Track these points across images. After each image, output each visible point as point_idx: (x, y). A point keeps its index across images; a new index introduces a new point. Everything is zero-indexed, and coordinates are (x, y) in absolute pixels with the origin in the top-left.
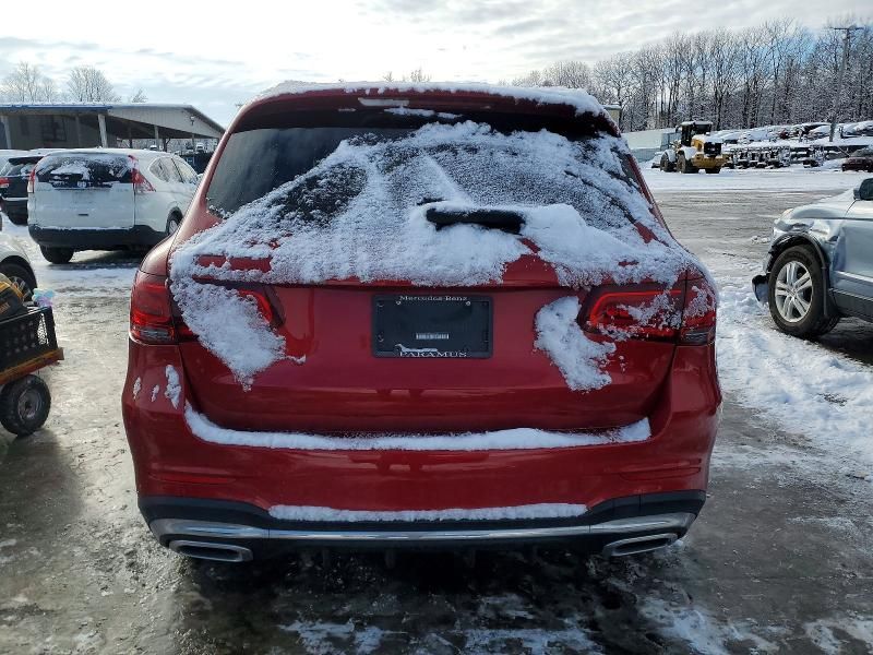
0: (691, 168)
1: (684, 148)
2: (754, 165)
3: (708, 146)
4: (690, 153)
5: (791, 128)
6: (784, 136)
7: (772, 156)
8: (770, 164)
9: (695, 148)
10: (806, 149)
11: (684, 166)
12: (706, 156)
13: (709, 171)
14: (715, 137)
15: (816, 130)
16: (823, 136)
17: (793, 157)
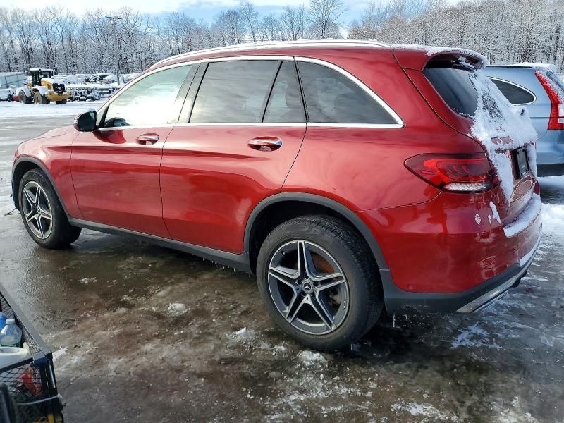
0: (46, 101)
1: (36, 87)
2: (78, 99)
3: (55, 86)
4: (43, 90)
5: (91, 76)
6: (88, 81)
7: (89, 94)
8: (88, 98)
9: (46, 87)
10: (107, 89)
11: (40, 99)
12: (56, 93)
13: (58, 103)
14: (58, 79)
15: (107, 78)
16: (113, 81)
17: (101, 93)
